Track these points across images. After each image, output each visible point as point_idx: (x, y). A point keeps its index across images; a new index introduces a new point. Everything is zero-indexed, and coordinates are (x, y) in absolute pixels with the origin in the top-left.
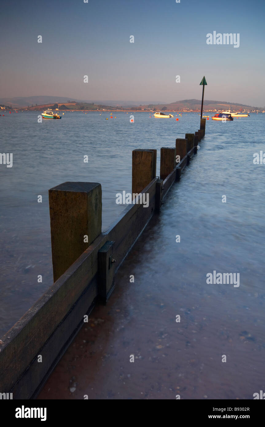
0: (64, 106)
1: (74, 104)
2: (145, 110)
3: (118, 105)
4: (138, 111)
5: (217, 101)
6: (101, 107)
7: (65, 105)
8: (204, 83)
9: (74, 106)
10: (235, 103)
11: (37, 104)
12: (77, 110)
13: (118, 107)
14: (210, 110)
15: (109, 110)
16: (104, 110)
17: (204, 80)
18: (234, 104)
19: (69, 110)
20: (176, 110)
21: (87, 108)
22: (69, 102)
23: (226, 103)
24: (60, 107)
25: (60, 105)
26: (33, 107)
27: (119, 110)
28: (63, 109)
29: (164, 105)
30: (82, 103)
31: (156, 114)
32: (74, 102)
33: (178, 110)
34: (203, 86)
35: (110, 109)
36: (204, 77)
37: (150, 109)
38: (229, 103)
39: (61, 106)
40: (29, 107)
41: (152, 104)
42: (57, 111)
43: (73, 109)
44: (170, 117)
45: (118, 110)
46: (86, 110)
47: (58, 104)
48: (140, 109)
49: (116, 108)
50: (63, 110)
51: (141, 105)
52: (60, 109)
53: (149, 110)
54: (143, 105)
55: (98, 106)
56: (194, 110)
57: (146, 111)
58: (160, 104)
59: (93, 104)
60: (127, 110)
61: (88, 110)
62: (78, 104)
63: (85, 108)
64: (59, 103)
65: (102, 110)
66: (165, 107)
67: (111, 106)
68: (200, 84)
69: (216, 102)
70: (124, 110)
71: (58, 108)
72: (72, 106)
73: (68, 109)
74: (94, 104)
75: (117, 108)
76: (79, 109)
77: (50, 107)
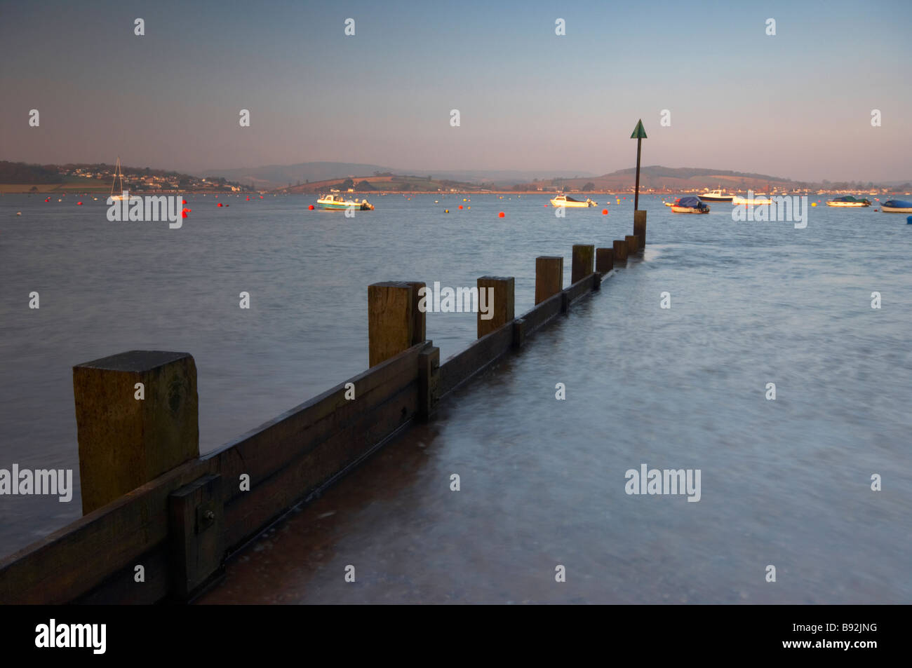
0: (366, 183)
1: (389, 179)
2: (545, 190)
3: (484, 181)
4: (528, 192)
5: (711, 170)
6: (447, 184)
7: (369, 181)
8: (640, 133)
9: (387, 182)
10: (752, 173)
11: (307, 181)
12: (395, 191)
13: (483, 184)
14: (693, 190)
15: (464, 191)
16: (452, 190)
17: (640, 126)
18: (748, 175)
19: (376, 192)
20: (615, 191)
21: (416, 188)
22: (378, 175)
23: (731, 173)
24: (357, 186)
25: (359, 180)
26: (299, 185)
27: (487, 191)
28: (363, 190)
29: (588, 179)
30: (405, 177)
31: (558, 199)
32: (388, 175)
33: (620, 191)
34: (637, 139)
35: (467, 189)
36: (640, 122)
37: (555, 188)
38: (737, 174)
39: (360, 183)
40: (292, 185)
41: (560, 177)
42: (351, 193)
43: (384, 189)
44: (590, 205)
45: (484, 192)
46: (413, 191)
47: (354, 180)
48: (534, 188)
49: (480, 186)
50: (363, 192)
51: (536, 180)
52: (356, 189)
53: (554, 190)
54: (540, 179)
55: (441, 182)
56: (656, 189)
57: (548, 192)
58: (578, 177)
59: (429, 178)
60: (504, 190)
61: (418, 190)
62: (395, 178)
63: (412, 186)
64: (356, 178)
65: (449, 190)
66: (589, 183)
67: (468, 183)
68: (632, 137)
69: (708, 172)
70: (497, 191)
71: (352, 188)
72: (383, 182)
73: (375, 189)
74: (433, 179)
75: (483, 186)
76: (399, 190)
77: (336, 185)
